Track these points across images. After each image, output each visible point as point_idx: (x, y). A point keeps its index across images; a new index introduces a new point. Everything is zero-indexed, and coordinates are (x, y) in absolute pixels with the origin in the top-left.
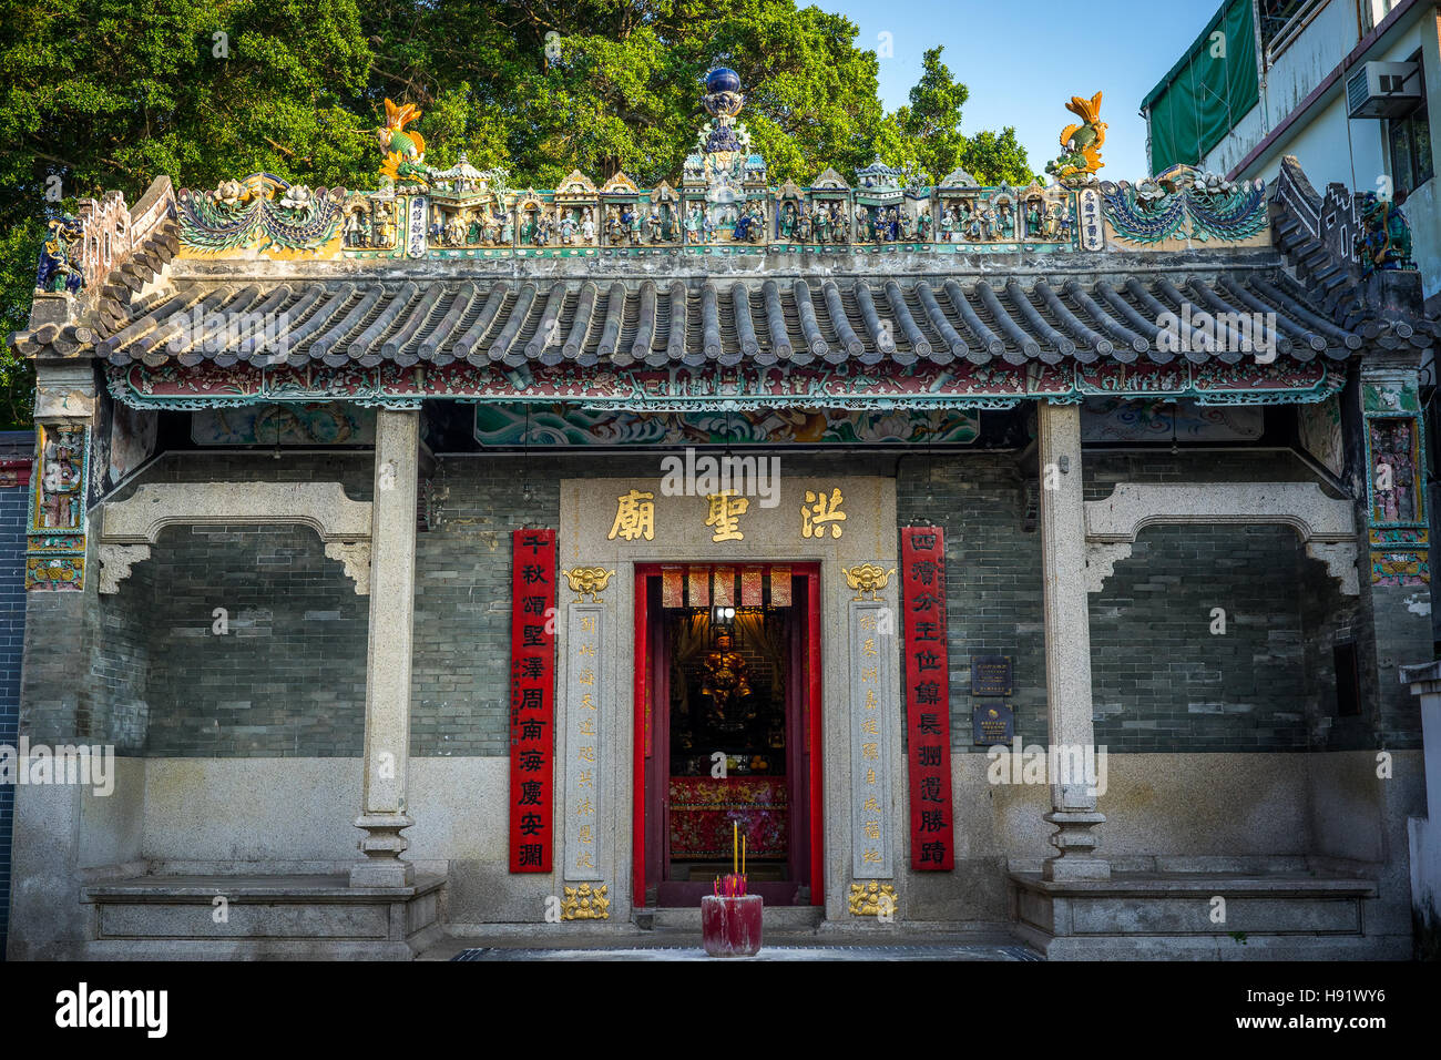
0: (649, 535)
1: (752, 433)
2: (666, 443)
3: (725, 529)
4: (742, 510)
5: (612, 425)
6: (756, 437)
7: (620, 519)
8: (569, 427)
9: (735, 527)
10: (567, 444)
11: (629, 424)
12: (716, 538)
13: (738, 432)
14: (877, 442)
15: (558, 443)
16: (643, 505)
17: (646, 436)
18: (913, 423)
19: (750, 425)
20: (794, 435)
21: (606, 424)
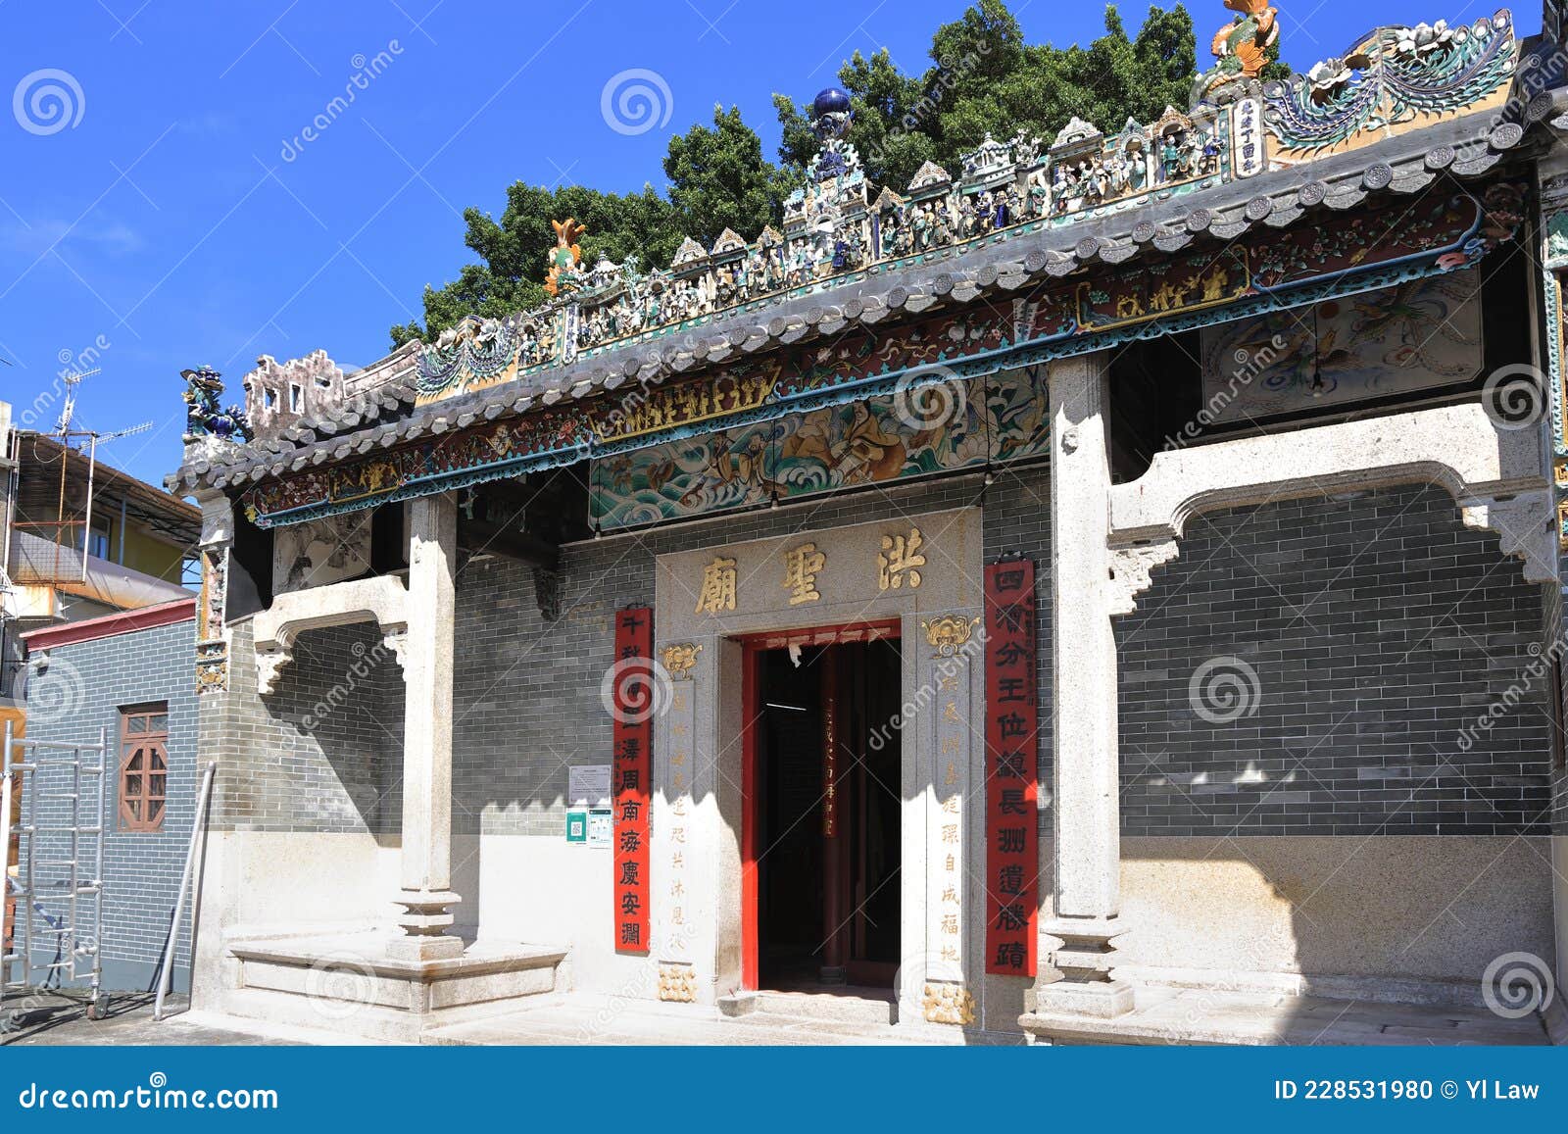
0: (731, 605)
1: (829, 477)
2: (747, 503)
3: (801, 590)
4: (817, 568)
5: (700, 493)
6: (833, 482)
7: (705, 591)
8: (663, 500)
9: (811, 587)
10: (661, 519)
11: (714, 488)
12: (793, 601)
13: (815, 479)
14: (961, 466)
15: (655, 520)
16: (725, 574)
17: (729, 499)
18: (1001, 437)
19: (827, 469)
20: (871, 473)
21: (694, 492)
